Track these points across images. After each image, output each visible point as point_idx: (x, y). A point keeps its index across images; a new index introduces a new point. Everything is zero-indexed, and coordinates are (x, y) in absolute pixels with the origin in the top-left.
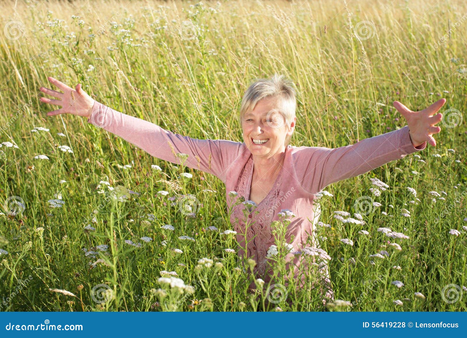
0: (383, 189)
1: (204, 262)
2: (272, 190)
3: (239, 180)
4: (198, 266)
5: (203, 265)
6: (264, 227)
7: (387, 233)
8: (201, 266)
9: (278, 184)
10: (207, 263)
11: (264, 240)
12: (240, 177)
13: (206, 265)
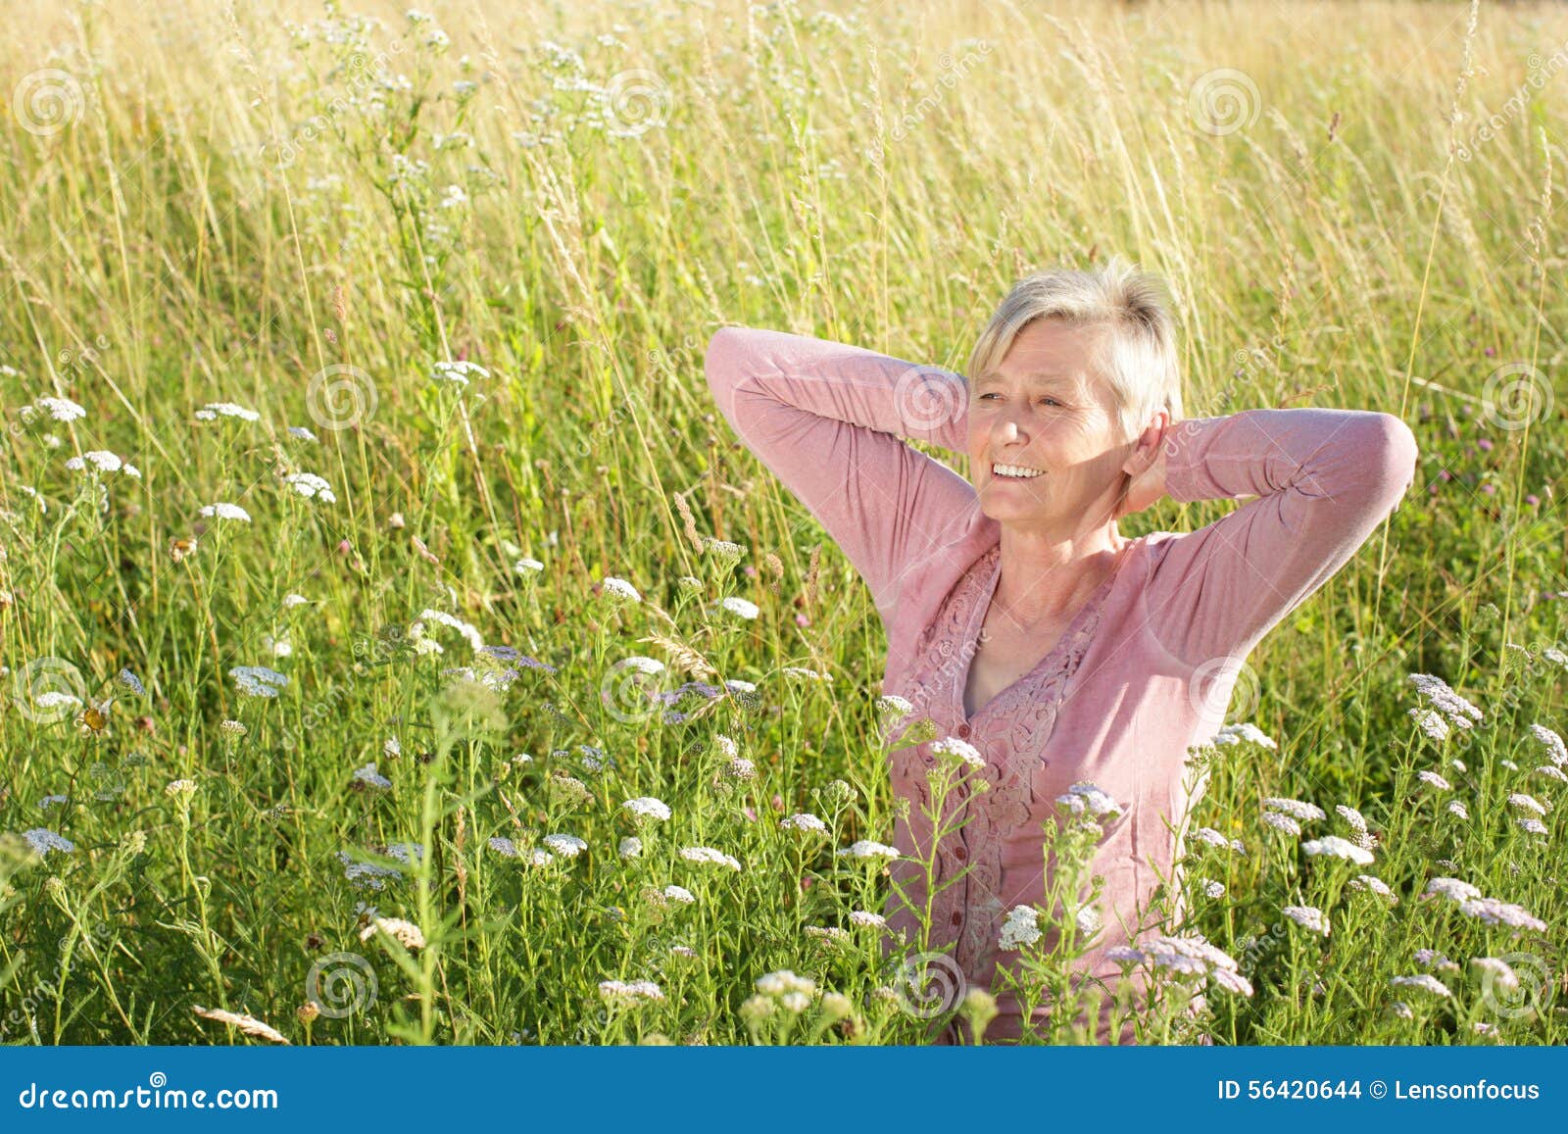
0: (1463, 721)
1: (780, 986)
2: (1054, 653)
3: (944, 604)
4: (758, 1000)
5: (778, 1001)
6: (1007, 777)
7: (1463, 900)
8: (769, 1001)
9: (1079, 635)
10: (790, 991)
11: (1002, 826)
12: (951, 594)
13: (787, 1001)
